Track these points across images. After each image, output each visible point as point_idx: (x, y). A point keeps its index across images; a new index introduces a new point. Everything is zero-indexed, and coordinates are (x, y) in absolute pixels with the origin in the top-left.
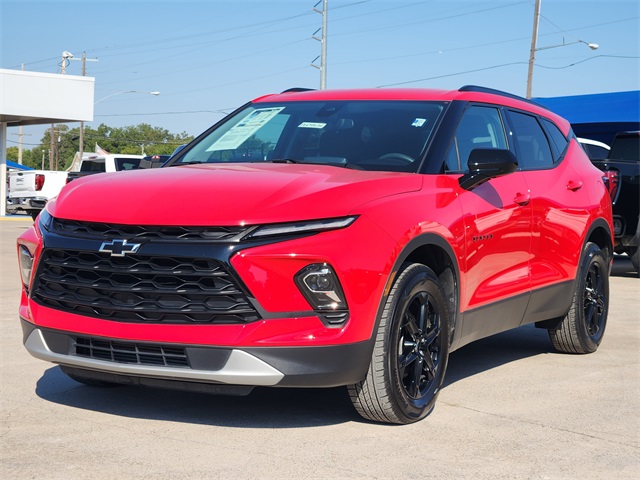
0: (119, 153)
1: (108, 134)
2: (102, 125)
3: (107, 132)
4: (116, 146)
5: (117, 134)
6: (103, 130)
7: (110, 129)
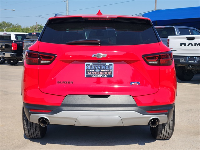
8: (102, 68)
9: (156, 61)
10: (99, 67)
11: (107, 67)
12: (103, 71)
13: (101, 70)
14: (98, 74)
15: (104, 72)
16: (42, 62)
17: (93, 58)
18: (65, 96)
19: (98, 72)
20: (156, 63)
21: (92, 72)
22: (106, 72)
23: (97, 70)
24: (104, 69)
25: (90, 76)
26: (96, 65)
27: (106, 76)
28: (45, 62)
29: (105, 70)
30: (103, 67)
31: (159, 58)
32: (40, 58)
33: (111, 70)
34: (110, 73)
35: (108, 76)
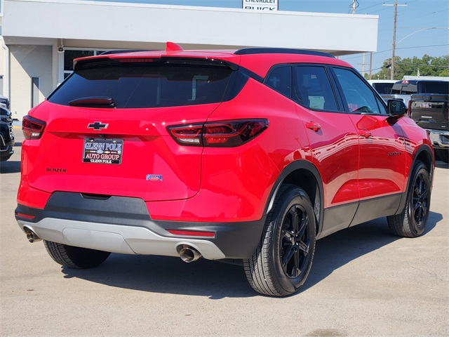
0: (438, 75)
1: (430, 62)
2: (426, 55)
3: (429, 60)
4: (436, 70)
5: (436, 62)
6: (426, 59)
7: (431, 58)
8: (107, 147)
9: (197, 137)
10: (102, 145)
11: (114, 147)
12: (107, 152)
13: (104, 151)
14: (100, 158)
15: (108, 154)
19: (100, 154)
20: (197, 141)
21: (93, 155)
22: (112, 154)
23: (100, 152)
24: (109, 150)
25: (89, 160)
26: (98, 142)
27: (110, 162)
29: (111, 151)
30: (108, 145)
31: (201, 133)
33: (119, 152)
34: (117, 157)
35: (114, 162)
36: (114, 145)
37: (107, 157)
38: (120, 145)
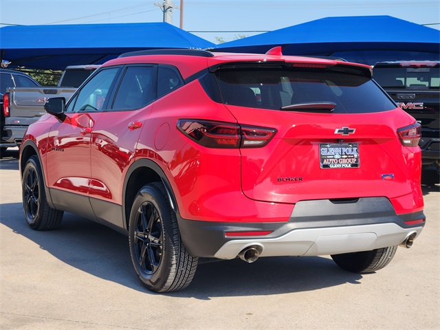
10: (338, 150)
11: (350, 151)
12: (345, 157)
13: (342, 155)
14: (339, 163)
15: (346, 158)
16: (246, 143)
17: (336, 134)
18: (295, 204)
19: (338, 159)
21: (330, 160)
22: (349, 158)
23: (337, 156)
24: (346, 155)
25: (327, 166)
26: (334, 147)
27: (350, 166)
28: (252, 143)
29: (348, 155)
30: (345, 150)
32: (242, 134)
33: (356, 156)
34: (354, 160)
35: (353, 165)
36: (350, 149)
37: (345, 161)
38: (356, 148)
